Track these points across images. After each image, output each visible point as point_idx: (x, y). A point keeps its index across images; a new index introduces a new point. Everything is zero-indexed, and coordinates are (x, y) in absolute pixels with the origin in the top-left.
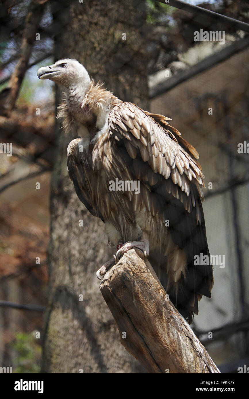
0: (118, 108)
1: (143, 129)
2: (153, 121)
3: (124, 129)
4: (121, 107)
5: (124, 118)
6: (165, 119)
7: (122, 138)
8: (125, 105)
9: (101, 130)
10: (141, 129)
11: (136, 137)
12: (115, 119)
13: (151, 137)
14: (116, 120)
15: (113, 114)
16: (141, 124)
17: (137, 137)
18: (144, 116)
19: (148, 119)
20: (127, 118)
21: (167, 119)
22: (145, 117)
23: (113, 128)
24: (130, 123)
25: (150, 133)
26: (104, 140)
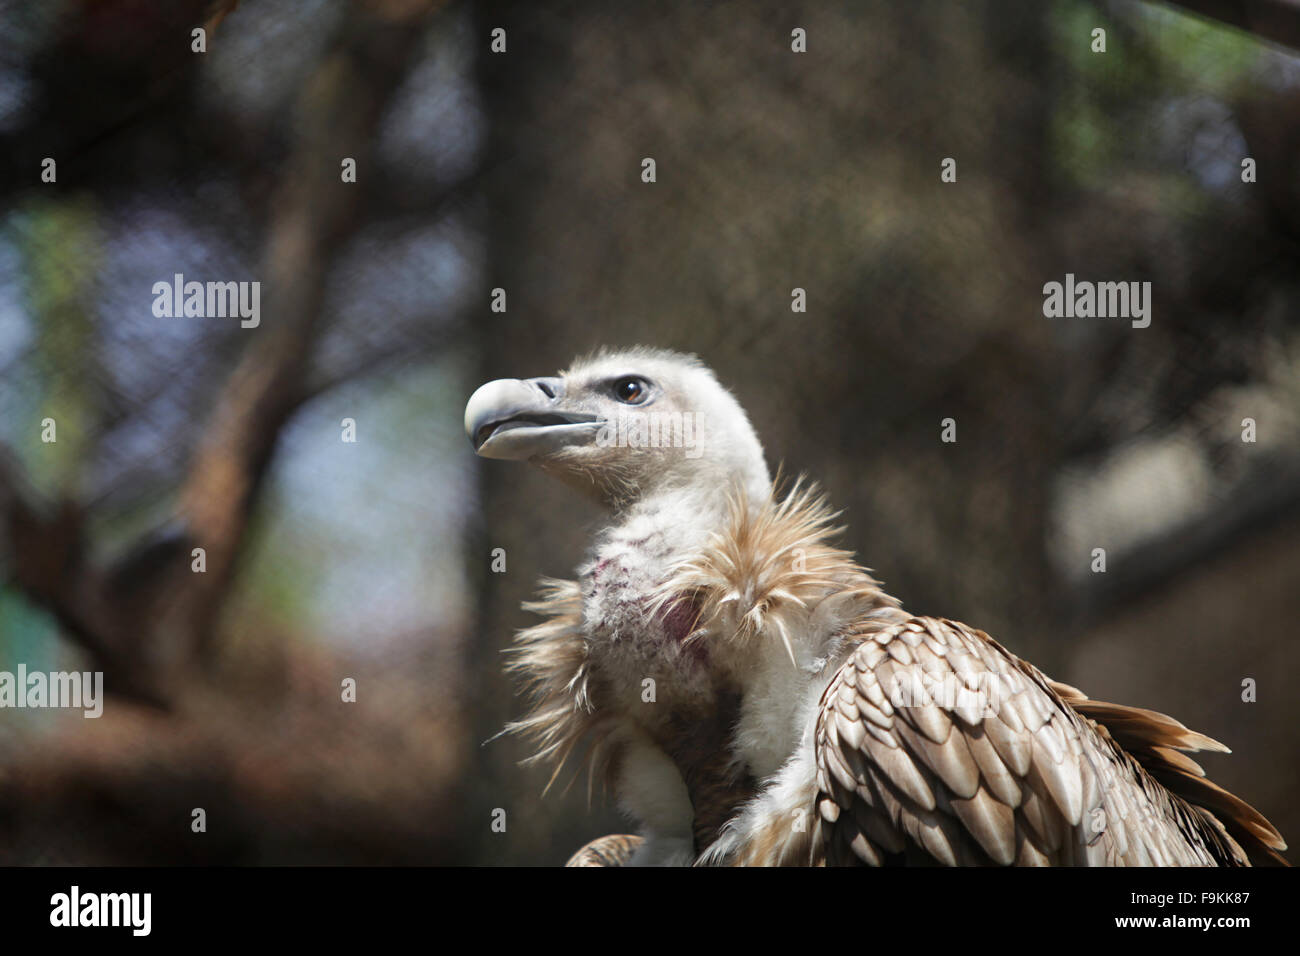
0: (882, 653)
1: (1034, 800)
2: (1105, 747)
3: (915, 791)
4: (899, 651)
5: (915, 727)
6: (1183, 739)
7: (895, 847)
8: (927, 637)
9: (772, 791)
10: (1025, 799)
11: (987, 849)
12: (859, 724)
13: (1088, 848)
14: (868, 731)
15: (849, 694)
16: (1022, 769)
17: (997, 853)
18: (1047, 717)
19: (1071, 734)
20: (935, 723)
21: (1196, 741)
22: (1049, 723)
23: (846, 779)
24: (952, 758)
25: (1080, 824)
26: (783, 853)
